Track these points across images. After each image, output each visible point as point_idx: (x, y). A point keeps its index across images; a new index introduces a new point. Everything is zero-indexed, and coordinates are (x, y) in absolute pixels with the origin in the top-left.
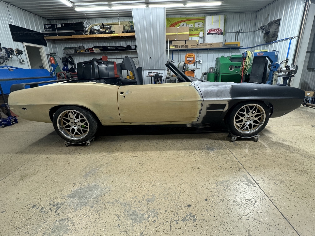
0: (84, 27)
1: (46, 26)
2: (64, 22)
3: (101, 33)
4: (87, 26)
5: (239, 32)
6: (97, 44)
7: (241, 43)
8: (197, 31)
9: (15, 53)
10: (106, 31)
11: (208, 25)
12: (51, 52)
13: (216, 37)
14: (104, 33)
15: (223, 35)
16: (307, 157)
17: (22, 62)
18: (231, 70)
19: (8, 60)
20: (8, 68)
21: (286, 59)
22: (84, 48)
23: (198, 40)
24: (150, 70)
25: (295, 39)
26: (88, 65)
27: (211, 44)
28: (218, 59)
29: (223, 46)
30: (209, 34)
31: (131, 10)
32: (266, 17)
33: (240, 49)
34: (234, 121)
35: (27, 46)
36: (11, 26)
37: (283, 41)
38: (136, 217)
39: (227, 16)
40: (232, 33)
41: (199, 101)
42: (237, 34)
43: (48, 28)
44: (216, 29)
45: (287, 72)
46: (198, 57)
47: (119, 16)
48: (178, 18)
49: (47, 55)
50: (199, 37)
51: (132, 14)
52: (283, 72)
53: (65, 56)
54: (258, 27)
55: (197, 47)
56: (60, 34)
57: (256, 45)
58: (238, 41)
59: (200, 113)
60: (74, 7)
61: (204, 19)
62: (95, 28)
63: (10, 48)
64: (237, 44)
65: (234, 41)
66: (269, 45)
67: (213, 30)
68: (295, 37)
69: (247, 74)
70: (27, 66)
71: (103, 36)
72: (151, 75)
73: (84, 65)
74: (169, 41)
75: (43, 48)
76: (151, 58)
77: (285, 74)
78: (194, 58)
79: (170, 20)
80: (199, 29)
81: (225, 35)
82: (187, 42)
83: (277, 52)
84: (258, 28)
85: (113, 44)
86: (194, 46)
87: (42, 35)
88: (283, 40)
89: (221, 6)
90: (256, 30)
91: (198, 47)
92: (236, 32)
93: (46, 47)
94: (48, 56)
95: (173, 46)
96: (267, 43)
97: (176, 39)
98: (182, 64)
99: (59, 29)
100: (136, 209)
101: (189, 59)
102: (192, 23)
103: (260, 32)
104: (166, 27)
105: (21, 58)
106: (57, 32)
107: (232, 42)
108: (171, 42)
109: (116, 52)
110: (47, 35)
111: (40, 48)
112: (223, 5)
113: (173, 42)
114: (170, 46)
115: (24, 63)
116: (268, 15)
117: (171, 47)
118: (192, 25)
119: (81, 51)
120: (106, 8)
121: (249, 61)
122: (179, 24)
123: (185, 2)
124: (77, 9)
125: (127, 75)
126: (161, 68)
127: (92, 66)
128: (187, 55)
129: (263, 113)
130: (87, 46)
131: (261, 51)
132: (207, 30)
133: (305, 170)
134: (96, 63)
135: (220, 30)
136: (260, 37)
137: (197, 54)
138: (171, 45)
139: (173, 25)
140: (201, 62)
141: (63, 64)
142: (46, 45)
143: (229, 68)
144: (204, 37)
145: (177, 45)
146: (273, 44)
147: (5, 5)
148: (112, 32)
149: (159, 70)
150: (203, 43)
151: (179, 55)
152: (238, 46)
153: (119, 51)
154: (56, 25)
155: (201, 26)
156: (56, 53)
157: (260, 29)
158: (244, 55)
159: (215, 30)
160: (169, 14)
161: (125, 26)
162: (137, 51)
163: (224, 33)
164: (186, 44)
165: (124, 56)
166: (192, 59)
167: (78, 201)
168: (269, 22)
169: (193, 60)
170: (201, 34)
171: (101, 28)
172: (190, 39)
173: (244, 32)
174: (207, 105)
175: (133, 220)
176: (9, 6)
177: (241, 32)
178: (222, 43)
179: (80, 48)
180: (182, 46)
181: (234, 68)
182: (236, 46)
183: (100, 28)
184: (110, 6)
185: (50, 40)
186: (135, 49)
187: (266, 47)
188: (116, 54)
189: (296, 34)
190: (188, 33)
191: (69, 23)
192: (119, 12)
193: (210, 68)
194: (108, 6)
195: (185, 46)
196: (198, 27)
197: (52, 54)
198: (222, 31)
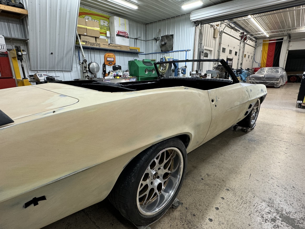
8: (103, 29)
11: (117, 26)
13: (124, 40)
15: (129, 39)
21: (185, 66)
27: (121, 46)
28: (130, 62)
30: (118, 35)
37: (179, 52)
40: (133, 38)
42: (135, 40)
44: (123, 32)
48: (82, 8)
50: (107, 36)
52: (193, 75)
54: (150, 38)
55: (109, 47)
57: (150, 53)
58: (137, 47)
61: (110, 19)
65: (134, 46)
66: (166, 54)
67: (121, 32)
68: (190, 50)
76: (52, 53)
80: (105, 28)
82: (97, 39)
86: (106, 45)
90: (148, 40)
91: (110, 47)
96: (163, 52)
97: (85, 34)
102: (97, 19)
107: (132, 46)
108: (79, 36)
116: (160, 30)
118: (98, 21)
122: (84, 16)
132: (115, 31)
135: (126, 33)
145: (88, 41)
152: (139, 51)
155: (107, 25)
157: (152, 40)
164: (97, 42)
166: (112, 59)
169: (113, 61)
170: (108, 34)
172: (100, 37)
178: (129, 47)
180: (94, 44)
181: (148, 71)
182: (136, 51)
187: (162, 55)
190: (98, 29)
195: (96, 44)
196: (104, 25)
198: (128, 35)
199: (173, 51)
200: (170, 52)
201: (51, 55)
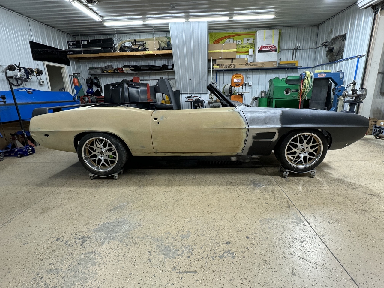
0: (113, 43)
1: (70, 42)
2: (90, 38)
3: (133, 50)
4: (117, 43)
5: (296, 49)
6: (128, 64)
7: (300, 62)
8: (246, 48)
9: (35, 73)
10: (139, 48)
11: (259, 41)
12: (74, 72)
13: (268, 55)
14: (137, 50)
15: (277, 53)
16: (371, 195)
17: (42, 84)
18: (287, 93)
19: (27, 81)
20: (27, 90)
21: (354, 82)
22: (113, 68)
23: (247, 59)
24: (189, 93)
25: (363, 57)
26: (117, 87)
27: (263, 63)
28: (271, 81)
29: (278, 65)
30: (260, 51)
31: (168, 24)
32: (329, 31)
33: (298, 70)
34: (286, 152)
35: (48, 66)
36: (32, 43)
37: (350, 60)
38: (169, 252)
39: (282, 30)
40: (289, 50)
41: (244, 128)
42: (295, 51)
43: (73, 45)
44: (269, 46)
45: (354, 96)
46: (247, 79)
47: (154, 30)
48: (224, 33)
49: (70, 76)
50: (249, 54)
51: (169, 28)
52: (350, 97)
53: (90, 76)
54: (320, 43)
55: (246, 66)
56: (85, 52)
57: (318, 65)
58: (296, 60)
59: (245, 143)
60: (104, 21)
61: (254, 34)
62: (125, 45)
63: (29, 68)
64: (295, 64)
65: (291, 60)
66: (334, 65)
67: (265, 47)
68: (363, 56)
69: (306, 99)
70: (47, 88)
71: (135, 55)
72: (191, 100)
73: (112, 87)
74: (212, 60)
75: (66, 68)
76: (190, 79)
77: (351, 99)
78: (242, 79)
79: (215, 36)
80: (249, 46)
81: (280, 52)
82: (234, 61)
83: (343, 73)
84: (320, 45)
85: (146, 63)
86: (242, 66)
87: (65, 52)
88: (350, 58)
89: (274, 19)
90: (317, 47)
91: (248, 66)
92: (294, 49)
93: (69, 67)
95: (217, 65)
96: (331, 62)
97: (220, 58)
98: (228, 87)
99: (84, 46)
100: (169, 244)
101: (236, 81)
102: (240, 39)
103: (322, 48)
104: (209, 43)
105: (41, 80)
106: (82, 49)
107: (289, 60)
108: (214, 61)
109: (149, 73)
110: (71, 53)
111: (62, 68)
112: (276, 18)
113: (217, 61)
114: (213, 65)
115: (44, 85)
116: (332, 29)
117: (215, 67)
118: (241, 41)
119: (109, 71)
120: (140, 23)
121: (308, 83)
122: (225, 40)
123: (231, 15)
124: (106, 24)
125: (162, 100)
126: (202, 91)
127: (121, 88)
128: (234, 76)
129: (320, 144)
130: (116, 65)
131: (323, 72)
132: (258, 47)
133: (366, 209)
134: (126, 85)
135: (273, 47)
136: (322, 55)
137: (246, 75)
138: (215, 64)
139: (217, 41)
140: (251, 85)
141: (88, 86)
142: (68, 64)
143: (285, 92)
144: (254, 55)
145: (222, 64)
146: (338, 63)
147: (26, 19)
148: (145, 50)
149: (200, 93)
150: (253, 62)
151: (225, 77)
152: (296, 65)
153: (153, 72)
154: (82, 41)
155: (251, 42)
156: (79, 74)
157: (322, 46)
158: (302, 76)
159: (267, 47)
160: (213, 28)
161: (161, 42)
162: (174, 72)
163: (278, 50)
164: (233, 64)
165: (158, 77)
166: (240, 80)
167: (106, 236)
168: (333, 37)
169: (241, 82)
170: (251, 52)
171: (133, 45)
172: (238, 57)
173: (303, 49)
174: (253, 133)
175: (165, 255)
176: (31, 20)
177: (299, 48)
178: (276, 62)
179: (107, 67)
180: (228, 66)
181: (291, 92)
182: (293, 65)
183: (131, 45)
184: (144, 20)
185: (74, 59)
186: (172, 69)
187: (330, 67)
188: (149, 74)
189: (365, 52)
190: (235, 50)
191: (96, 39)
192: (154, 27)
193: (262, 91)
194: (142, 20)
195: (231, 65)
196: (248, 43)
197: (75, 75)
198: (276, 48)
199: (343, 59)
200: (338, 61)
201: (190, 80)
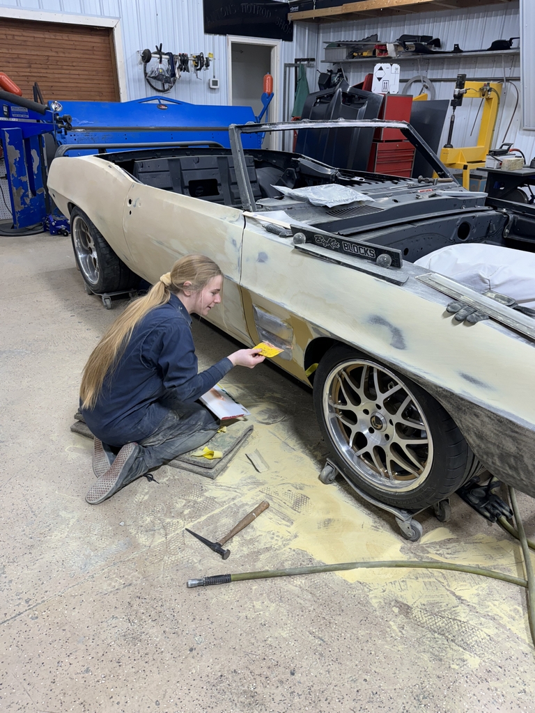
9: (190, 65)
12: (301, 57)
17: (211, 87)
20: (160, 102)
26: (326, 102)
49: (286, 65)
63: (182, 53)
73: (319, 100)
75: (280, 46)
87: (285, 8)
93: (290, 43)
94: (288, 68)
105: (214, 77)
110: (296, 8)
111: (270, 48)
115: (217, 89)
119: (365, 54)
142: (288, 38)
156: (313, 60)
162: (518, 53)
179: (366, 42)
185: (305, 23)
197: (302, 63)
